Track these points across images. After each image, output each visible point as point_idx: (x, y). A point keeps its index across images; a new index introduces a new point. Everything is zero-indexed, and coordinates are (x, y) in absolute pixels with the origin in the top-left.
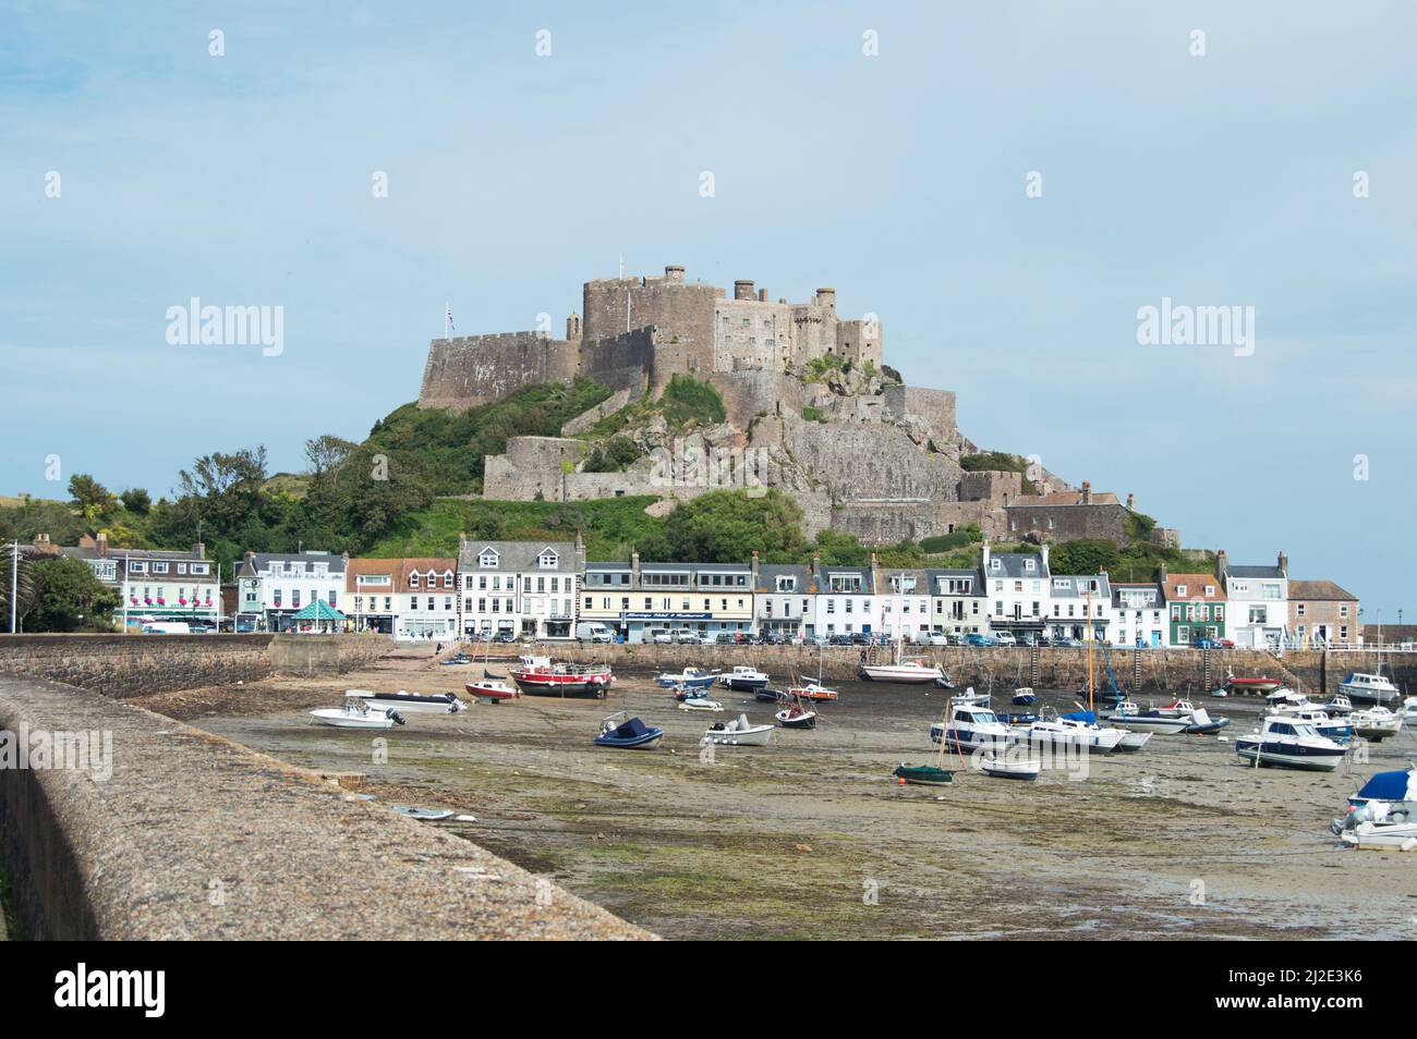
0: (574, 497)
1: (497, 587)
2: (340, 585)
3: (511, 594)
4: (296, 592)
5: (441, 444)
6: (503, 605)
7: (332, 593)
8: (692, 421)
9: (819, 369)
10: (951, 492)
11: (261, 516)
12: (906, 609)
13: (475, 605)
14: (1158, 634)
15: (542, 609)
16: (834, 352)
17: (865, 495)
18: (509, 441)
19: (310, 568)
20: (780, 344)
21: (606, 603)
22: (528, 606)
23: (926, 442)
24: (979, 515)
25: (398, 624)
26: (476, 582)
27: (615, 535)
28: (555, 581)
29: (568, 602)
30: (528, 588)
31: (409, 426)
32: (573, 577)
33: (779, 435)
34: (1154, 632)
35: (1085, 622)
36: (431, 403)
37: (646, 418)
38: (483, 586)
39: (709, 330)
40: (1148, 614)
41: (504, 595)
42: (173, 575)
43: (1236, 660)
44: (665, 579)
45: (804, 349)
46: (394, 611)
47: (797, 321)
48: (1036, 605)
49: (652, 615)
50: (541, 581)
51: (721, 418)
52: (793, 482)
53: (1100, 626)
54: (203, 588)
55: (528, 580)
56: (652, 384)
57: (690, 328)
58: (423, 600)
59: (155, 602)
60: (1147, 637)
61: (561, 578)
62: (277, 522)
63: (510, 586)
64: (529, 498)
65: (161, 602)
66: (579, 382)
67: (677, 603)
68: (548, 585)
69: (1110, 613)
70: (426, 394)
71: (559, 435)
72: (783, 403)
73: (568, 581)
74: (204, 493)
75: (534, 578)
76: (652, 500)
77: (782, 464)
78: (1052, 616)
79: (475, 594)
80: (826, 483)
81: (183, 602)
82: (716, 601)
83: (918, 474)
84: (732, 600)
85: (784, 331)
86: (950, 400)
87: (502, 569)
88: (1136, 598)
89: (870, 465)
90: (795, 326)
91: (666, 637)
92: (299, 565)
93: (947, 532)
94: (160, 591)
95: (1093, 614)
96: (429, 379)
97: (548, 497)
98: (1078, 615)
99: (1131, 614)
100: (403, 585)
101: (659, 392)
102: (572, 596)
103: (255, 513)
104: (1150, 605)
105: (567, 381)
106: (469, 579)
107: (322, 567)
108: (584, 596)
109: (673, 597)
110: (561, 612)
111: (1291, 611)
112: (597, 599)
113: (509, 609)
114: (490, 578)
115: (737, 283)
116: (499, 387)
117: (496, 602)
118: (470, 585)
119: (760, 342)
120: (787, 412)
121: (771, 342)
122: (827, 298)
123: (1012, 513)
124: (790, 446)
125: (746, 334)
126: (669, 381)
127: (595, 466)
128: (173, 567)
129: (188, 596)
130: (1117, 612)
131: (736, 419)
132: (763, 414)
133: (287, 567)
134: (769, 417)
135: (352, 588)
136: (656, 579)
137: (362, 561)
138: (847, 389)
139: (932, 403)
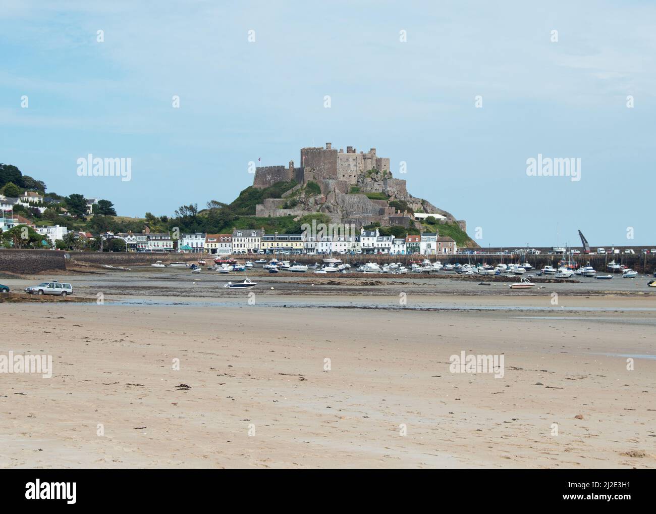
0: (278, 216)
1: (241, 241)
2: (204, 241)
3: (245, 243)
4: (192, 243)
5: (255, 199)
6: (243, 246)
7: (202, 243)
8: (312, 194)
9: (370, 173)
10: (378, 213)
11: (196, 222)
12: (341, 245)
13: (236, 246)
14: (403, 251)
15: (252, 246)
16: (375, 168)
17: (356, 214)
18: (264, 200)
19: (196, 237)
20: (359, 166)
21: (268, 244)
22: (249, 246)
23: (394, 195)
24: (380, 219)
25: (218, 251)
26: (236, 240)
27: (284, 226)
28: (255, 239)
29: (258, 245)
30: (249, 241)
31: (247, 194)
32: (259, 238)
33: (334, 198)
34: (403, 250)
35: (385, 248)
36: (256, 186)
37: (301, 193)
38: (238, 241)
39: (335, 163)
40: (401, 246)
41: (243, 243)
42: (161, 239)
43: (414, 257)
44: (282, 239)
45: (366, 167)
46: (217, 247)
47: (364, 159)
48: (373, 244)
49: (278, 248)
50: (252, 239)
51: (320, 193)
52: (337, 210)
53: (389, 249)
54: (168, 242)
55: (249, 239)
56: (304, 183)
57: (329, 162)
58: (224, 244)
59: (156, 246)
60: (401, 251)
61: (257, 239)
62: (201, 224)
63: (244, 241)
64: (267, 216)
65: (158, 246)
66: (292, 180)
67: (285, 244)
68: (253, 241)
69: (392, 246)
70: (255, 183)
71: (280, 197)
72: (336, 188)
73: (258, 239)
74: (182, 216)
75: (250, 239)
76: (295, 217)
77: (334, 206)
78: (377, 247)
79: (236, 243)
80: (346, 211)
81: (163, 246)
82: (294, 244)
83: (370, 208)
84: (298, 243)
85: (360, 162)
86: (404, 182)
87: (243, 237)
88: (399, 242)
89: (358, 205)
90: (363, 160)
91: (278, 253)
92: (193, 236)
93: (370, 224)
94: (158, 243)
95: (387, 246)
96: (255, 179)
97: (272, 216)
98: (383, 246)
99: (396, 246)
100: (218, 241)
101: (305, 186)
102: (259, 243)
103: (195, 221)
104: (402, 244)
105: (289, 180)
106: (235, 239)
107: (199, 237)
108: (262, 243)
109: (284, 243)
110: (257, 247)
111: (437, 245)
112: (265, 244)
113: (244, 246)
114: (240, 239)
115: (348, 147)
116: (272, 182)
117: (241, 245)
118: (235, 241)
119: (352, 166)
120: (337, 191)
121: (356, 165)
122: (373, 151)
123: (390, 219)
124: (337, 200)
125: (347, 164)
126: (307, 182)
127: (286, 207)
128: (161, 237)
129: (165, 244)
130: (393, 245)
131: (324, 193)
132: (330, 192)
133: (191, 237)
134: (331, 193)
135: (207, 242)
136: (280, 238)
137: (210, 235)
138: (377, 179)
139: (397, 184)
